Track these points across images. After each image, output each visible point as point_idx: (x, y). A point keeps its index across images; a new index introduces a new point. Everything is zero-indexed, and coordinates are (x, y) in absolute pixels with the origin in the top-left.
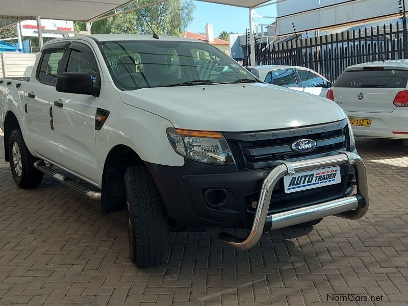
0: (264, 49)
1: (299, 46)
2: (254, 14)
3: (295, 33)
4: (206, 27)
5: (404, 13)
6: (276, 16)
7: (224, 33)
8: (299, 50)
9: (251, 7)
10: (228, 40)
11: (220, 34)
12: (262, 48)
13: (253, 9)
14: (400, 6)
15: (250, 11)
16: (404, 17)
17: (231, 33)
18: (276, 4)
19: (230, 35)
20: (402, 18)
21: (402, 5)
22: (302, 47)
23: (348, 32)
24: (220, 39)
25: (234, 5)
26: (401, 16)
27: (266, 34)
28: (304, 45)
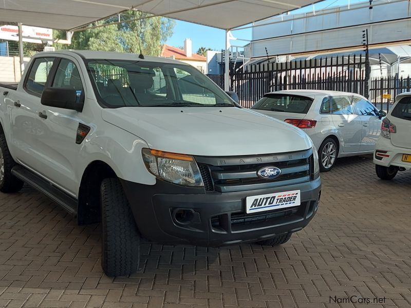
0: (238, 69)
1: (271, 69)
2: (230, 36)
3: (268, 56)
4: (185, 42)
5: (367, 46)
6: (251, 40)
7: (202, 48)
8: (270, 73)
9: (227, 30)
10: (206, 56)
11: (198, 50)
12: (235, 69)
13: (229, 31)
14: (364, 39)
15: (226, 33)
16: (367, 49)
17: (209, 50)
18: (251, 28)
19: (208, 51)
20: (365, 51)
21: (365, 39)
22: (273, 71)
23: (316, 60)
24: (198, 54)
25: (212, 26)
26: (364, 49)
27: (242, 53)
28: (275, 69)
